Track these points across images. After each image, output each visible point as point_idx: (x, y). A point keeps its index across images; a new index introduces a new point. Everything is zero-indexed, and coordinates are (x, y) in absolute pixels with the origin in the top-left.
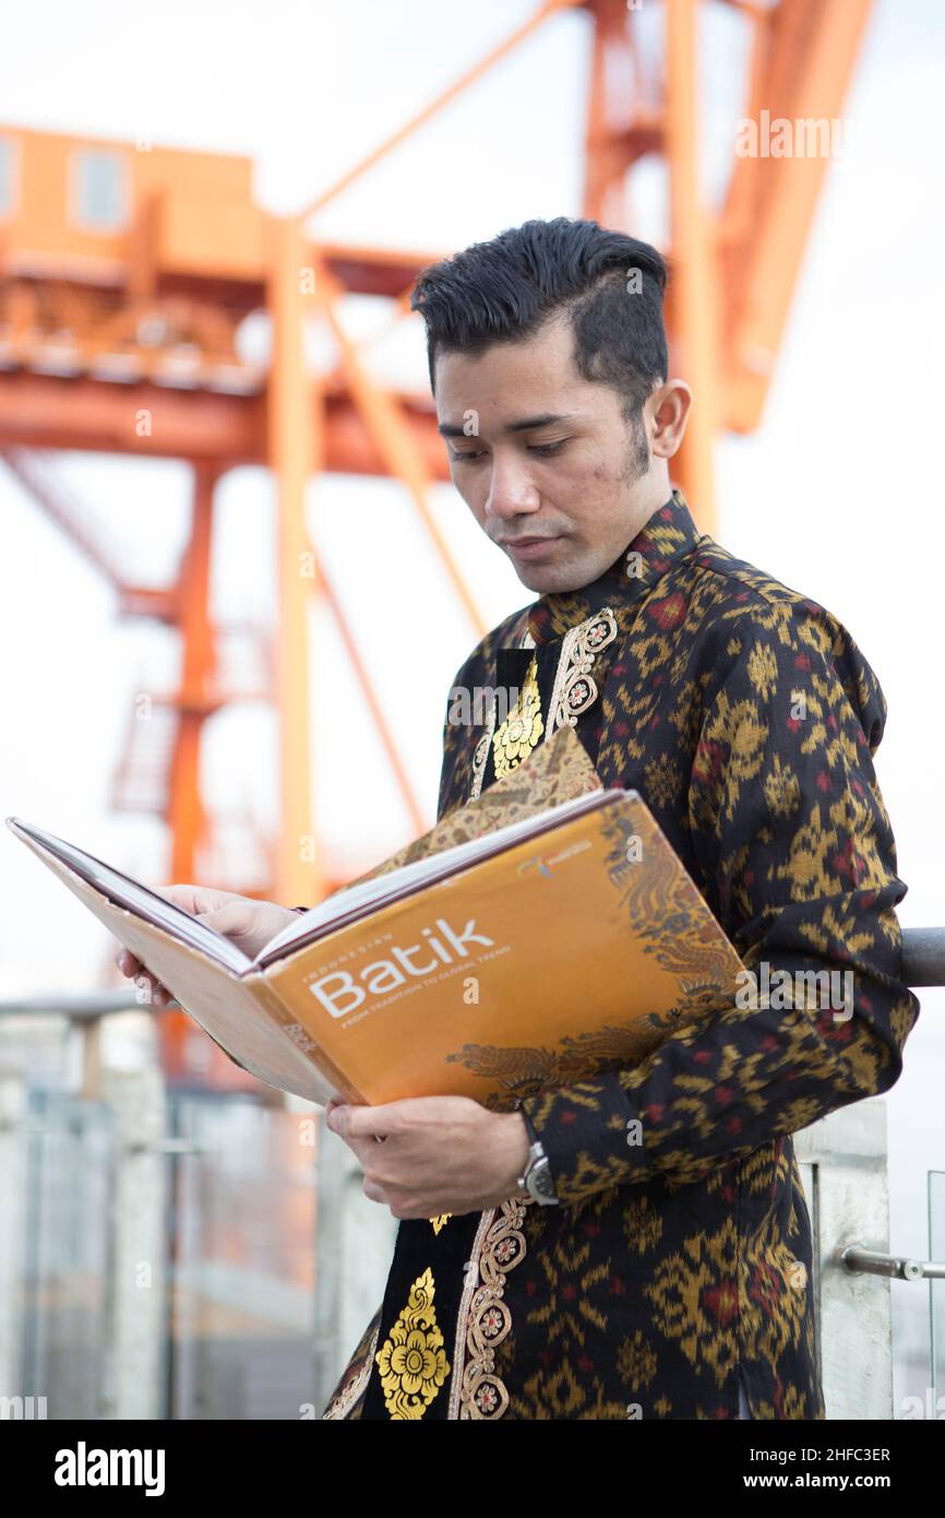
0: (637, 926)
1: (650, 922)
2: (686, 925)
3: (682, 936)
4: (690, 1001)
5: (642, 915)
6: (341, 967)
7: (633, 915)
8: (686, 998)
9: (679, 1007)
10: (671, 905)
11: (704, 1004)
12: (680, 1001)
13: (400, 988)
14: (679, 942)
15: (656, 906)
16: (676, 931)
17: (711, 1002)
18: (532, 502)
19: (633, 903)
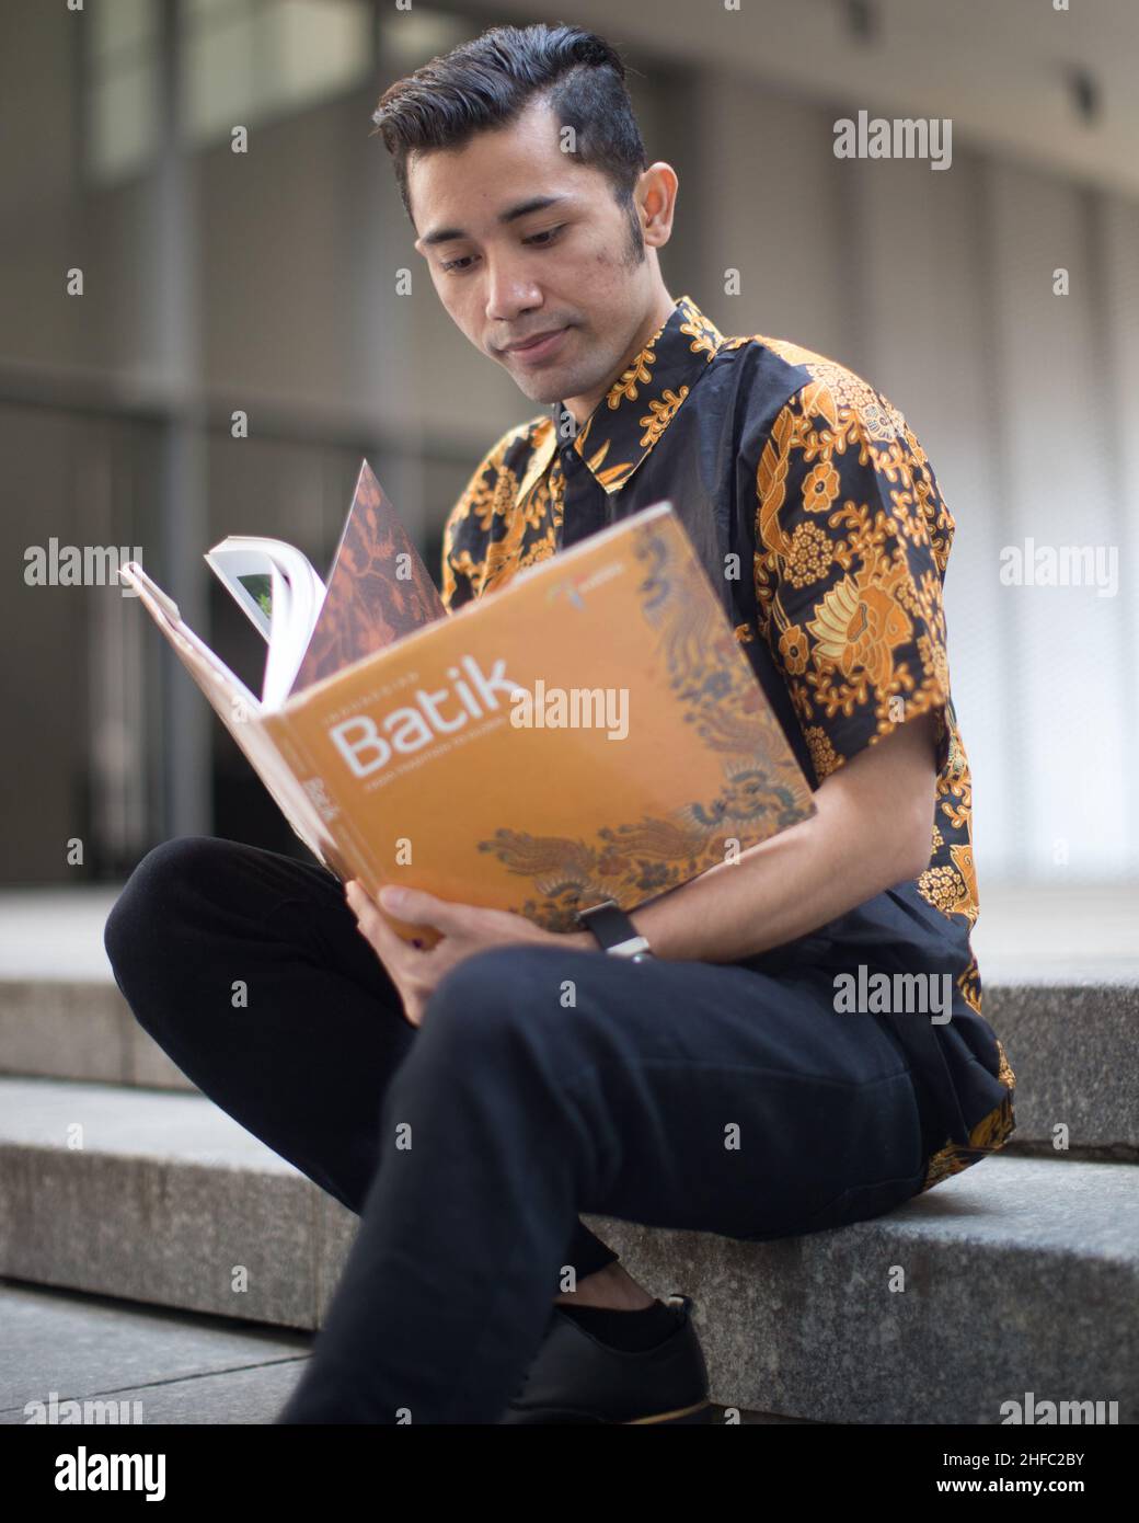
0: (676, 684)
1: (689, 681)
2: (728, 689)
3: (724, 703)
4: (735, 791)
5: (681, 668)
6: (363, 712)
7: (673, 668)
8: (730, 786)
9: (724, 798)
10: (711, 659)
11: (749, 796)
12: (725, 791)
13: (428, 747)
14: (721, 711)
15: (695, 658)
16: (719, 695)
17: (759, 795)
18: (535, 296)
19: (671, 652)
